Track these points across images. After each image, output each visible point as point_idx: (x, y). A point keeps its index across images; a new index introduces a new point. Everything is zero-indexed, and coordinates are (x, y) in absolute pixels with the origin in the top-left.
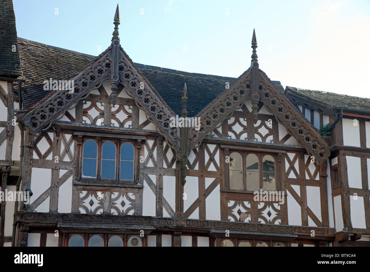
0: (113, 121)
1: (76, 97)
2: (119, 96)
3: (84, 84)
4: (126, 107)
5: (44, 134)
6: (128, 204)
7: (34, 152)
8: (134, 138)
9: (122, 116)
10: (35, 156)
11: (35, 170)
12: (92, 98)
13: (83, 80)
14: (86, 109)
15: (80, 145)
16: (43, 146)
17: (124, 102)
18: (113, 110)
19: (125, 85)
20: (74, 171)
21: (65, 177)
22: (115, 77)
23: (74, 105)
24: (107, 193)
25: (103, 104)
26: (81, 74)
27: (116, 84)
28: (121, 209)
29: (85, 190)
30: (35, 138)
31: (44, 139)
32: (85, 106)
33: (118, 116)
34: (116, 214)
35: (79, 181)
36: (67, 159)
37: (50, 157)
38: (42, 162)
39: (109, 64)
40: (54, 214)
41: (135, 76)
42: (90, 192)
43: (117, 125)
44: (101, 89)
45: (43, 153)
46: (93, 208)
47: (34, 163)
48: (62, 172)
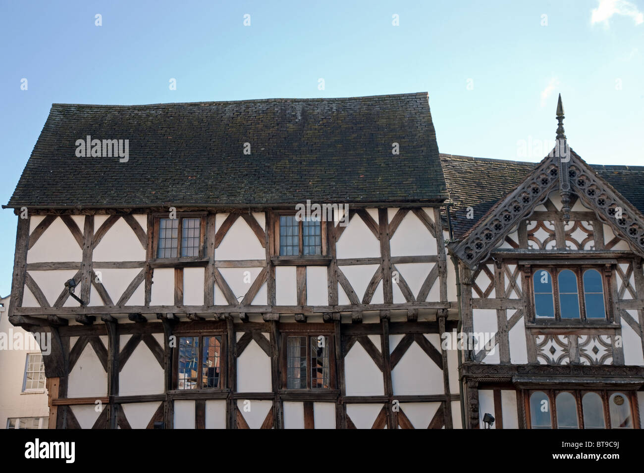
0: (568, 243)
1: (517, 217)
2: (573, 210)
3: (526, 200)
4: (585, 224)
5: (483, 267)
6: (602, 351)
7: (473, 290)
8: (600, 262)
9: (579, 235)
10: (475, 295)
11: (476, 312)
12: (537, 216)
13: (523, 195)
14: (531, 231)
15: (529, 277)
16: (483, 281)
17: (579, 218)
18: (567, 228)
19: (579, 195)
20: (525, 311)
21: (515, 319)
22: (565, 186)
23: (515, 228)
24: (572, 337)
25: (553, 222)
26: (520, 188)
27: (568, 195)
28: (594, 357)
29: (542, 334)
30: (472, 272)
31: (483, 274)
32: (530, 228)
33: (574, 235)
34: (588, 363)
35: (533, 323)
36: (514, 296)
37: (493, 295)
38: (484, 302)
39: (556, 171)
40: (505, 366)
41: (592, 181)
42: (549, 336)
43: (574, 247)
44: (548, 204)
45: (483, 290)
46: (555, 357)
47: (474, 304)
48: (510, 313)
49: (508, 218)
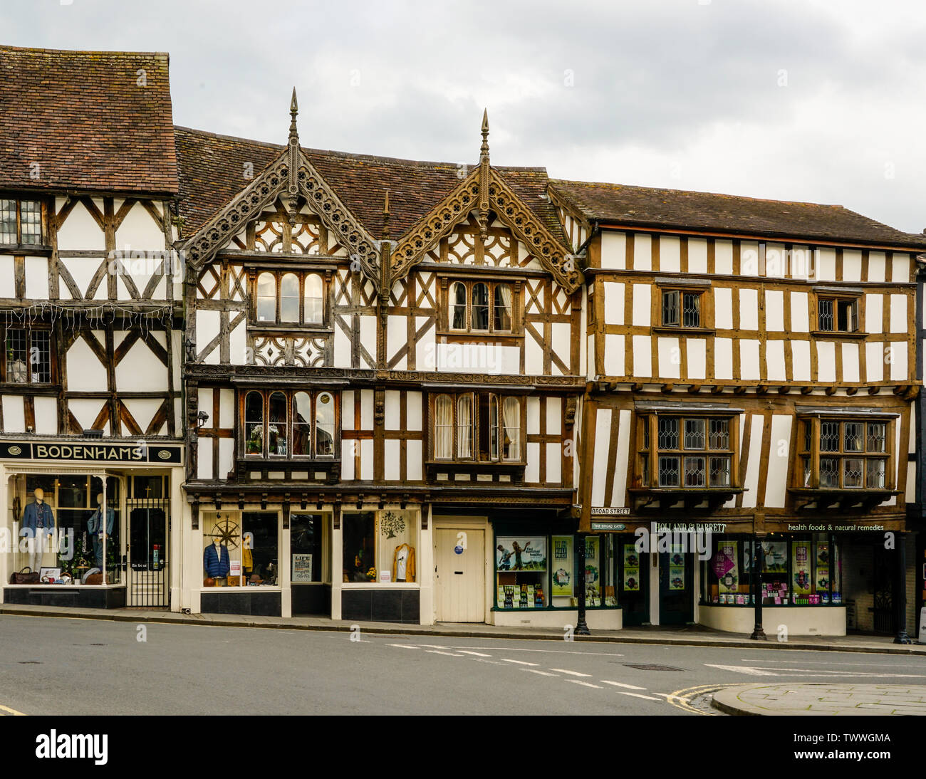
0: (294, 246)
1: (245, 218)
2: (302, 212)
3: (255, 200)
4: (311, 227)
5: (209, 267)
6: (315, 353)
7: (198, 290)
8: (322, 267)
9: (305, 239)
10: (199, 296)
11: (200, 314)
12: (266, 216)
13: (252, 195)
14: (259, 232)
15: (253, 279)
16: (208, 282)
17: (307, 220)
18: (295, 231)
19: (308, 198)
20: (247, 313)
21: (238, 320)
22: (293, 189)
23: (243, 229)
24: (289, 341)
25: (281, 224)
26: (249, 187)
27: (296, 198)
28: (307, 359)
29: (261, 336)
30: (198, 273)
31: (208, 274)
32: (258, 229)
33: (300, 239)
34: (301, 365)
35: (254, 325)
36: (237, 298)
37: (217, 297)
38: (208, 303)
39: (286, 171)
40: (225, 367)
41: (320, 185)
42: (268, 338)
43: (299, 251)
44: (278, 204)
45: (208, 292)
46: (272, 359)
47: (198, 304)
48: (233, 315)
49: (235, 219)
